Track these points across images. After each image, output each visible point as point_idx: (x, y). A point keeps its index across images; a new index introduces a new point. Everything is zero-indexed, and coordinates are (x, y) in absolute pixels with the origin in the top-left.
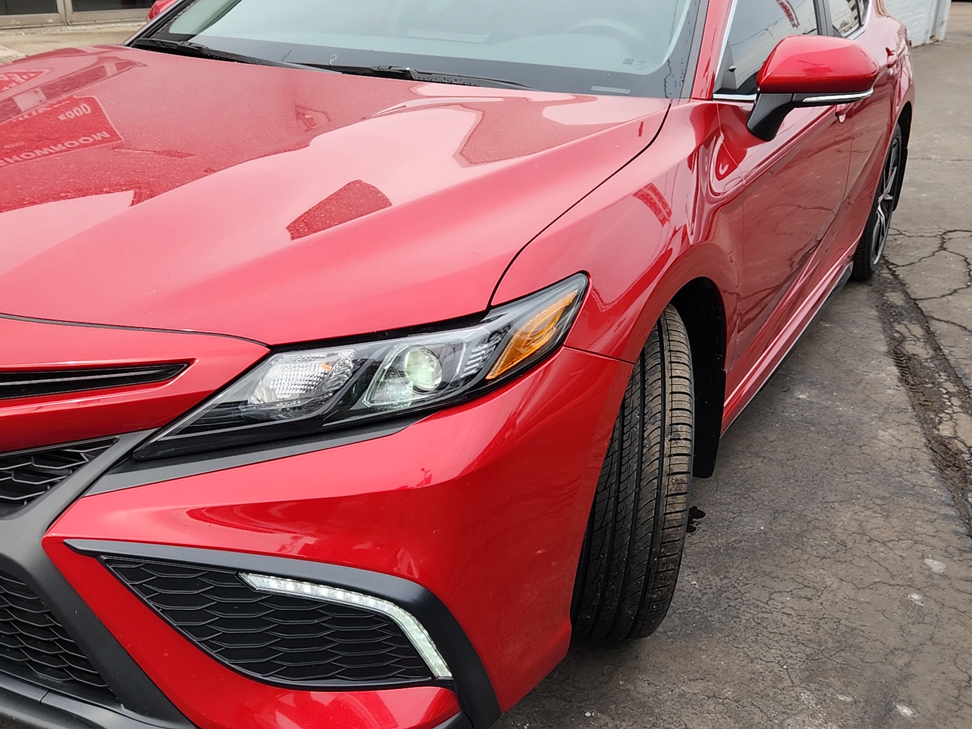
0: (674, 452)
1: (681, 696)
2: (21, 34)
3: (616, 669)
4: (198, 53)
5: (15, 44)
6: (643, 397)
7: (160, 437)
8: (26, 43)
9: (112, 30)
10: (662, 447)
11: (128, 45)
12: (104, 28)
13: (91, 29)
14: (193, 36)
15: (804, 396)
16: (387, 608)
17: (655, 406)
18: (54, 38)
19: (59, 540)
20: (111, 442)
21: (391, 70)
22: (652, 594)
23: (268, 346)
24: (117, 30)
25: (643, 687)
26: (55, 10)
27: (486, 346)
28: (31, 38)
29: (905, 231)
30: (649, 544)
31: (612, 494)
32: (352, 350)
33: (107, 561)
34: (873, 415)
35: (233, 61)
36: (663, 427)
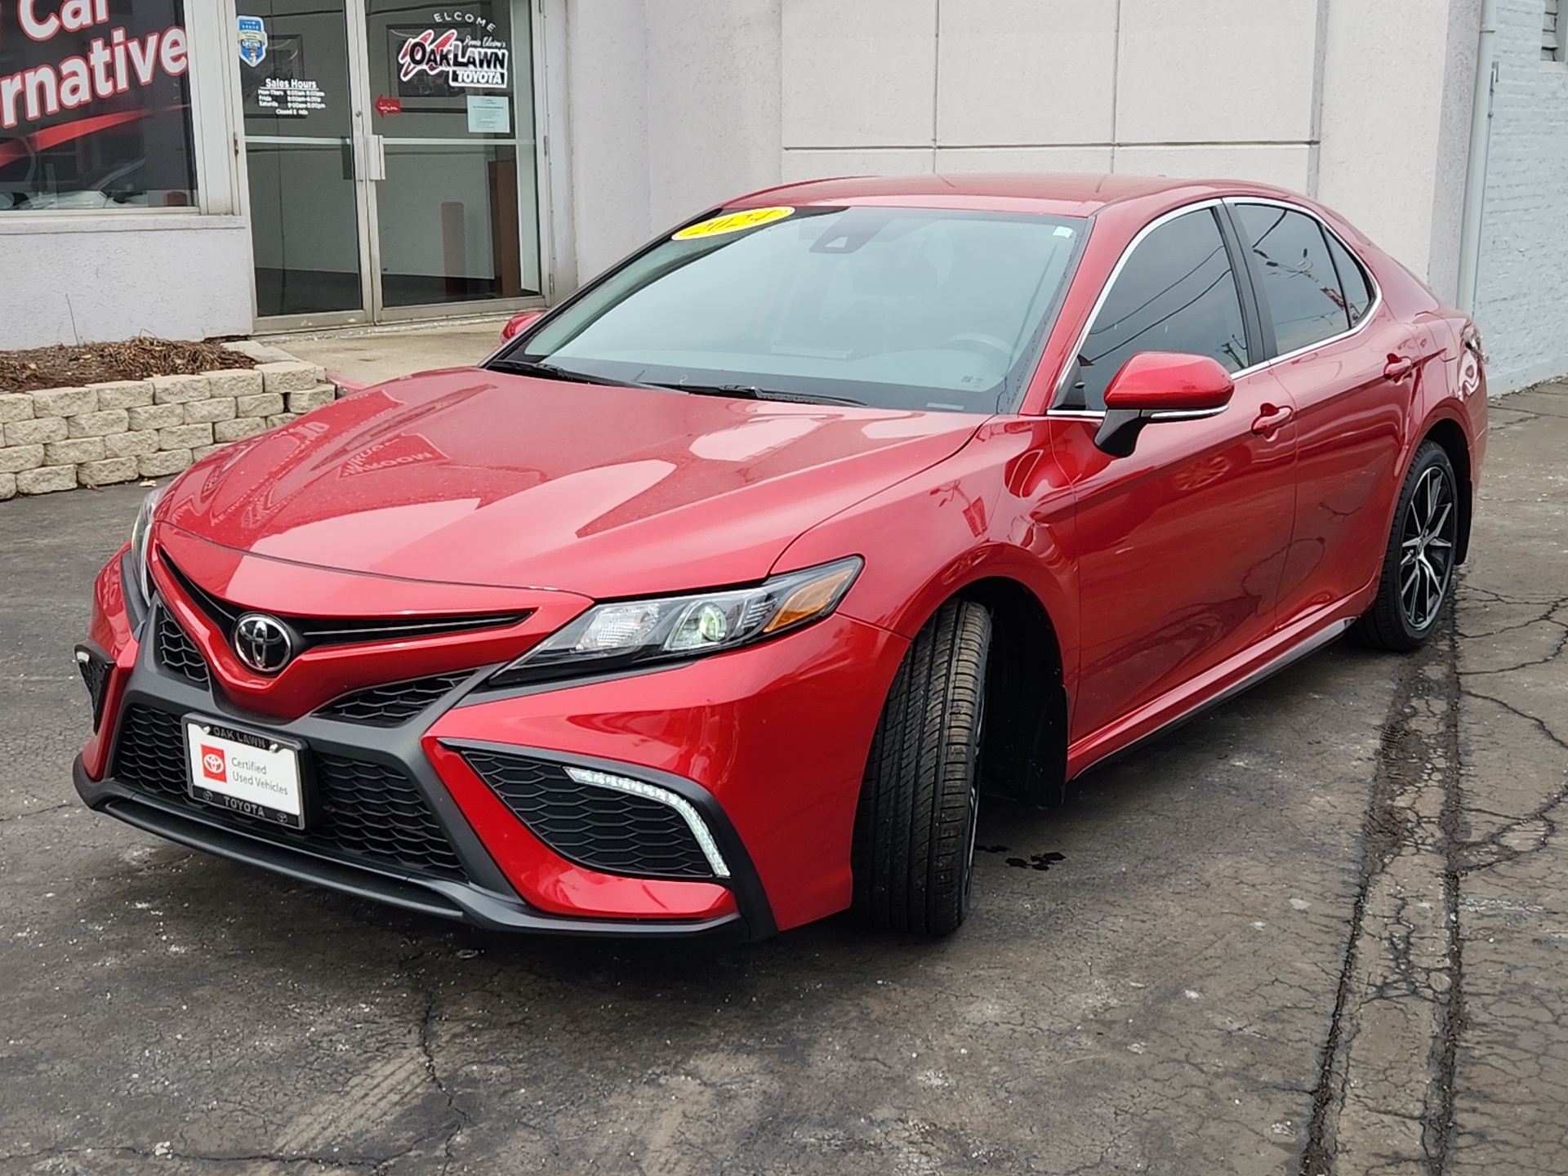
0: (953, 724)
1: (975, 976)
2: (313, 339)
3: (920, 958)
4: (553, 374)
5: (308, 353)
6: (929, 676)
7: (509, 667)
8: (321, 351)
9: (434, 331)
10: (943, 720)
11: (483, 367)
12: (422, 328)
13: (406, 330)
14: (544, 357)
15: (1242, 764)
16: (674, 800)
17: (940, 685)
18: (358, 344)
19: (433, 739)
20: (472, 673)
21: (738, 389)
22: (938, 861)
23: (593, 599)
24: (440, 330)
25: (941, 969)
26: (359, 305)
27: (763, 604)
28: (326, 345)
29: (1505, 596)
30: (930, 809)
31: (896, 761)
32: (657, 605)
33: (467, 755)
34: (1318, 783)
35: (586, 382)
36: (944, 703)
